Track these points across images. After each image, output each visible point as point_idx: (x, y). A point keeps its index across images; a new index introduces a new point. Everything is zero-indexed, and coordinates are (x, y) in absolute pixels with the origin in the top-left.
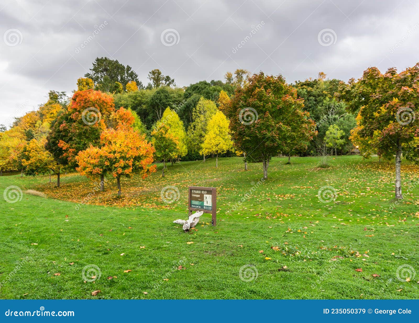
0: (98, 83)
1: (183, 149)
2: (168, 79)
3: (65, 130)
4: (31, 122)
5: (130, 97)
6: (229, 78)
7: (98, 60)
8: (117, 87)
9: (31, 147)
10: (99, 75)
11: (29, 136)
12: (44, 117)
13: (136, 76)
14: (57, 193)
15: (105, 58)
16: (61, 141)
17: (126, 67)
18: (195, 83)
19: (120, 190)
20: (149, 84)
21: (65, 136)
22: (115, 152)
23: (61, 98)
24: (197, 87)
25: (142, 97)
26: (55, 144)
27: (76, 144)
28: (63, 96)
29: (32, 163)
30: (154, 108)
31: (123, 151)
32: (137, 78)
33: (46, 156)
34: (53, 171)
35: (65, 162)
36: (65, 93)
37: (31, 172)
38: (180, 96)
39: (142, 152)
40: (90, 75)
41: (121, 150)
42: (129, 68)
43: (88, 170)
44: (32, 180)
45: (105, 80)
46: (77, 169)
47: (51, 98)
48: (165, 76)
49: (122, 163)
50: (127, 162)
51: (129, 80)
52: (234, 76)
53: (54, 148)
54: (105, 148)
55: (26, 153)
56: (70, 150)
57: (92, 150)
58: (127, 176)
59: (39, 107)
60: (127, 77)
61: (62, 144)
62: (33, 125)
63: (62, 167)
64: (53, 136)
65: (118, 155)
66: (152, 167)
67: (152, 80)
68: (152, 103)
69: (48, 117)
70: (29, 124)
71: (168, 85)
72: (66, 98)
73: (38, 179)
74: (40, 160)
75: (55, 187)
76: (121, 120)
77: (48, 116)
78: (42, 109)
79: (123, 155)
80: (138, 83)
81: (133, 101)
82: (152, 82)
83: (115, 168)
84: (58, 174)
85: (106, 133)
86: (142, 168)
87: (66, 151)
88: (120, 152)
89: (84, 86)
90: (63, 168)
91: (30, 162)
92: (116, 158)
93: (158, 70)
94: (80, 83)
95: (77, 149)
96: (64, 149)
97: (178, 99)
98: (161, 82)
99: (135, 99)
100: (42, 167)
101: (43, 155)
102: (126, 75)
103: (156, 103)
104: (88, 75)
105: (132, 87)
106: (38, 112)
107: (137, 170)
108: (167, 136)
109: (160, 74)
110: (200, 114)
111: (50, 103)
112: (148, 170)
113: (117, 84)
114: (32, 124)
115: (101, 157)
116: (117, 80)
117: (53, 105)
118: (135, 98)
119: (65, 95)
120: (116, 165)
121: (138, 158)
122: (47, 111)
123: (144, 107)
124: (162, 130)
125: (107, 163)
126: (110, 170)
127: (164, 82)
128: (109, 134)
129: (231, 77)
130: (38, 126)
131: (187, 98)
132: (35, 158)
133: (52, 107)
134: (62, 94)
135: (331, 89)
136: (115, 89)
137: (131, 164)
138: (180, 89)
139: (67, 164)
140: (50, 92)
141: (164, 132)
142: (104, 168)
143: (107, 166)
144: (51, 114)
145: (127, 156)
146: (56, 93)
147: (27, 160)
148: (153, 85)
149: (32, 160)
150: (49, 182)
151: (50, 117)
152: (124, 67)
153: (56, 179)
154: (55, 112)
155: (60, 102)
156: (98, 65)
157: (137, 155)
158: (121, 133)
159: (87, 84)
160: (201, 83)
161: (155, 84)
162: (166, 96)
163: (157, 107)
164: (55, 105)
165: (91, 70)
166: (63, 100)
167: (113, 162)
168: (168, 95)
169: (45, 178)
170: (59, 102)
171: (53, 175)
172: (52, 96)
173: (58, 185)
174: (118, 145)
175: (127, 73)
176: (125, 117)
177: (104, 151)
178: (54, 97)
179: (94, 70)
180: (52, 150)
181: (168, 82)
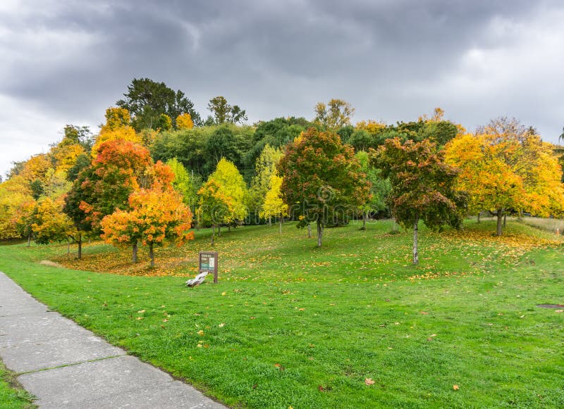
0: (137, 114)
1: (241, 211)
2: (236, 109)
3: (88, 188)
4: (38, 169)
5: (180, 137)
6: (321, 112)
7: (135, 82)
8: (163, 121)
9: (44, 208)
10: (138, 103)
11: (37, 191)
12: (57, 163)
13: (192, 105)
14: (78, 266)
15: (146, 79)
16: (82, 202)
17: (176, 93)
18: (269, 121)
19: (153, 260)
20: (210, 118)
21: (87, 196)
22: (145, 217)
23: (82, 135)
24: (271, 126)
25: (195, 138)
26: (75, 205)
27: (101, 206)
28: (85, 133)
29: (45, 229)
30: (212, 153)
31: (155, 216)
32: (192, 108)
33: (63, 219)
34: (73, 238)
35: (88, 227)
36: (88, 129)
37: (44, 240)
38: (248, 137)
39: (177, 217)
40: (124, 102)
41: (153, 215)
42: (181, 94)
43: (114, 237)
44: (44, 251)
45: (147, 110)
46: (101, 236)
47: (68, 136)
48: (232, 106)
49: (153, 229)
50: (159, 228)
51: (181, 111)
52: (328, 108)
53: (74, 211)
54: (134, 213)
55: (38, 216)
56: (94, 213)
57: (120, 215)
58: (160, 244)
59: (50, 148)
60: (178, 106)
61: (84, 206)
62: (42, 173)
63: (84, 233)
64: (73, 197)
65: (148, 221)
66: (189, 234)
67: (214, 112)
68: (209, 147)
69: (63, 163)
70: (36, 172)
71: (237, 119)
72: (90, 135)
73: (52, 249)
74: (56, 225)
75: (76, 259)
76: (158, 176)
77: (64, 161)
78: (55, 151)
79: (155, 220)
80: (194, 116)
81: (184, 143)
82: (213, 114)
83: (146, 234)
84: (80, 243)
85: (137, 194)
86: (176, 235)
87: (89, 214)
88: (152, 217)
89: (115, 120)
90: (86, 235)
91: (42, 227)
92: (146, 224)
93: (222, 98)
94: (110, 114)
95: (102, 212)
96: (87, 211)
97: (245, 142)
98: (226, 114)
99: (187, 142)
100: (59, 234)
101: (60, 219)
102: (177, 104)
103: (215, 146)
104: (120, 103)
105: (185, 122)
106: (49, 155)
107: (170, 237)
108: (217, 195)
109: (225, 103)
110: (265, 166)
111: (67, 144)
112: (184, 237)
113: (163, 117)
114: (40, 172)
115: (129, 222)
116: (164, 112)
117: (71, 147)
118: (187, 139)
119: (88, 131)
120: (146, 232)
121: (172, 224)
122: (62, 154)
123: (199, 151)
124: (211, 189)
125: (136, 230)
126: (140, 236)
127: (230, 114)
128: (139, 196)
129: (324, 109)
130: (49, 175)
131: (258, 140)
132: (49, 222)
133: (69, 149)
134: (83, 129)
135: (439, 133)
136: (160, 125)
137: (163, 230)
138: (249, 128)
139: (90, 229)
140: (66, 127)
141: (213, 191)
142: (133, 235)
143: (136, 233)
144: (68, 158)
145: (160, 222)
146: (75, 128)
147: (38, 225)
148: (215, 119)
149: (45, 225)
150: (66, 252)
151: (67, 164)
152: (173, 93)
153: (77, 249)
154: (73, 156)
155: (82, 140)
156: (136, 89)
157: (172, 220)
158: (154, 195)
159: (121, 116)
160: (277, 120)
161: (218, 117)
162: (229, 137)
163: (217, 151)
164: (74, 146)
165: (125, 95)
166: (85, 138)
167: (143, 228)
168: (232, 136)
169: (61, 248)
170: (79, 141)
171: (72, 244)
172: (69, 133)
173: (80, 257)
174: (149, 209)
175: (179, 101)
176: (163, 173)
177: (132, 216)
178: (72, 134)
179: (129, 96)
180: (72, 213)
181: (236, 115)
